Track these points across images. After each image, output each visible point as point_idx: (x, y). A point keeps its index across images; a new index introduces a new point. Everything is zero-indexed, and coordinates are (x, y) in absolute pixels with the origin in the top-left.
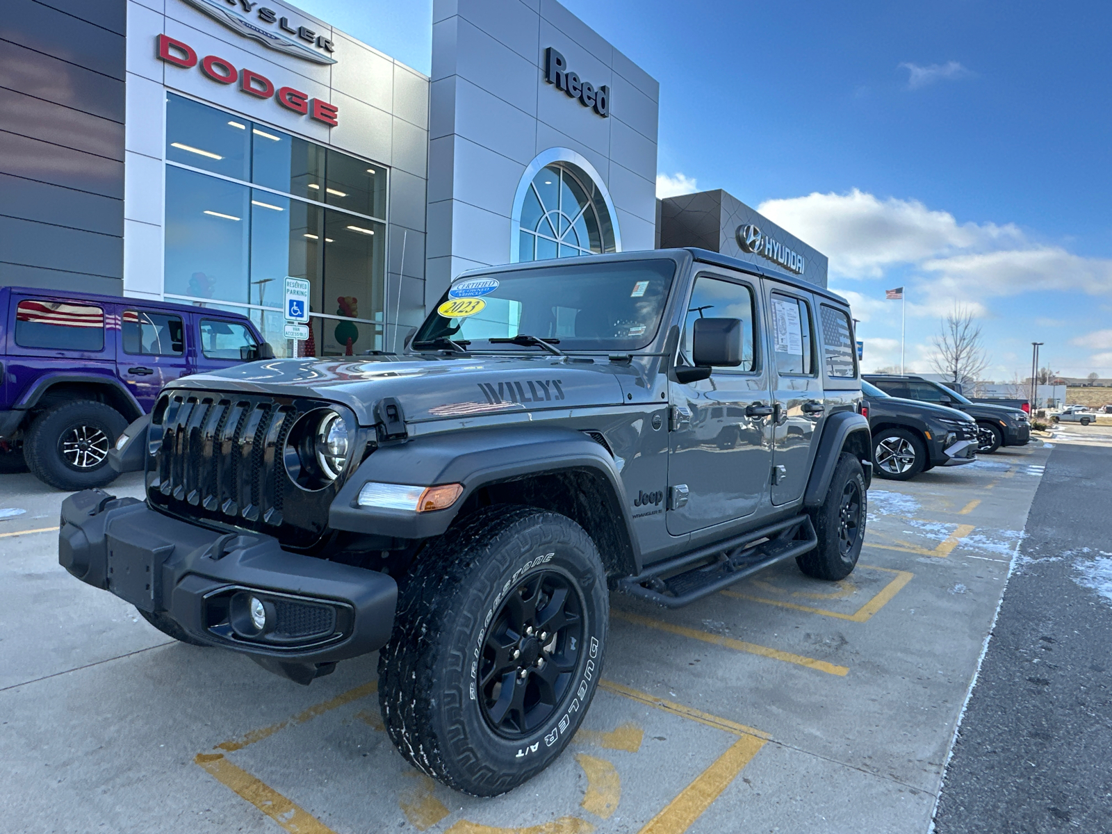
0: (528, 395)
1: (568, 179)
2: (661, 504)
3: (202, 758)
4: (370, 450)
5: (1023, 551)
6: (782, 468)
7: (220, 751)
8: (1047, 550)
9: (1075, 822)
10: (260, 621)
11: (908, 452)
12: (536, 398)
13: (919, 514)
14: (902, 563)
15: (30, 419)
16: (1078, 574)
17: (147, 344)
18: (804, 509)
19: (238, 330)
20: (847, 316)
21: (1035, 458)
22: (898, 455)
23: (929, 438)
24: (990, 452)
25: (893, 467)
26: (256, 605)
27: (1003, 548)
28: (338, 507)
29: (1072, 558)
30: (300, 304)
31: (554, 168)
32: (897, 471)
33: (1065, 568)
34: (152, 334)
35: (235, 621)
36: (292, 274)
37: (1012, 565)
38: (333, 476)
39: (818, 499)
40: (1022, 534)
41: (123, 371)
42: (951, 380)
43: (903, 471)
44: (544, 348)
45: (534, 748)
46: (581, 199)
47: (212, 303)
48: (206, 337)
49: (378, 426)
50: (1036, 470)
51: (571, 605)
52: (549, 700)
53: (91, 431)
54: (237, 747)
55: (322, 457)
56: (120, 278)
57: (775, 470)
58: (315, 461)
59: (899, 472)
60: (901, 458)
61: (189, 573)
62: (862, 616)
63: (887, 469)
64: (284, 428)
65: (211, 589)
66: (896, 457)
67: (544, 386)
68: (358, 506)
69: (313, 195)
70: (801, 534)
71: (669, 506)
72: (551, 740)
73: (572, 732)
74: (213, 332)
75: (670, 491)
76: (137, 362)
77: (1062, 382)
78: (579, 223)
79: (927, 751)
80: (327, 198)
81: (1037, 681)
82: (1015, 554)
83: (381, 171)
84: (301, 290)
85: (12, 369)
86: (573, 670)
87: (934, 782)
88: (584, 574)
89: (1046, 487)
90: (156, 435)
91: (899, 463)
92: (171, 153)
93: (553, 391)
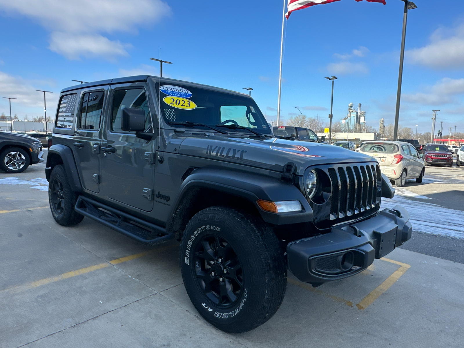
11: (22, 159)
22: (17, 161)
23: (32, 151)
25: (15, 167)
32: (17, 168)
43: (20, 168)
59: (18, 169)
60: (18, 162)
63: (11, 168)
66: (16, 162)
91: (18, 164)
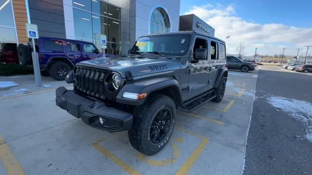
0: (160, 68)
1: (160, 11)
2: (187, 91)
3: (93, 144)
4: (125, 83)
5: (256, 95)
6: (210, 80)
7: (97, 142)
8: (260, 95)
9: (274, 159)
10: (102, 122)
12: (161, 69)
13: (234, 86)
14: (232, 98)
15: (50, 66)
16: (268, 101)
17: (72, 49)
18: (213, 88)
19: (92, 46)
20: (225, 45)
21: (255, 73)
24: (247, 72)
26: (101, 119)
27: (252, 94)
28: (118, 97)
29: (265, 97)
30: (105, 41)
31: (157, 9)
33: (265, 99)
34: (73, 47)
35: (96, 122)
36: (102, 34)
37: (254, 99)
38: (117, 89)
39: (217, 86)
40: (255, 91)
41: (68, 55)
42: (239, 56)
44: (161, 55)
45: (162, 144)
46: (163, 16)
47: (85, 40)
48: (85, 47)
49: (126, 78)
50: (256, 76)
51: (169, 114)
52: (164, 134)
53: (62, 68)
54: (101, 141)
55: (113, 84)
56: (65, 34)
57: (209, 81)
58: (112, 85)
61: (85, 111)
62: (225, 110)
64: (104, 77)
65: (90, 115)
67: (163, 66)
68: (123, 97)
69: (105, 15)
70: (213, 94)
71: (188, 91)
72: (165, 141)
73: (169, 139)
74: (86, 47)
75: (188, 87)
76: (71, 53)
77: (260, 56)
78: (163, 21)
79: (242, 142)
80: (109, 16)
81: (262, 126)
82: (254, 96)
83: (120, 9)
84: (104, 37)
85: (44, 54)
86: (169, 127)
87: (244, 150)
88: (171, 108)
89: (258, 80)
90: (75, 76)
92: (74, 5)
93: (165, 67)
